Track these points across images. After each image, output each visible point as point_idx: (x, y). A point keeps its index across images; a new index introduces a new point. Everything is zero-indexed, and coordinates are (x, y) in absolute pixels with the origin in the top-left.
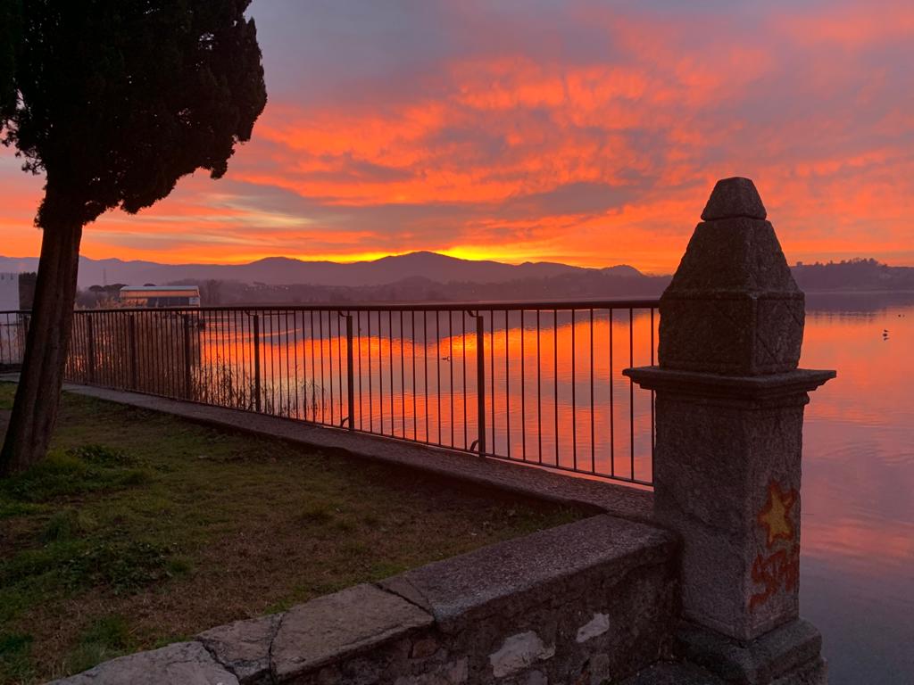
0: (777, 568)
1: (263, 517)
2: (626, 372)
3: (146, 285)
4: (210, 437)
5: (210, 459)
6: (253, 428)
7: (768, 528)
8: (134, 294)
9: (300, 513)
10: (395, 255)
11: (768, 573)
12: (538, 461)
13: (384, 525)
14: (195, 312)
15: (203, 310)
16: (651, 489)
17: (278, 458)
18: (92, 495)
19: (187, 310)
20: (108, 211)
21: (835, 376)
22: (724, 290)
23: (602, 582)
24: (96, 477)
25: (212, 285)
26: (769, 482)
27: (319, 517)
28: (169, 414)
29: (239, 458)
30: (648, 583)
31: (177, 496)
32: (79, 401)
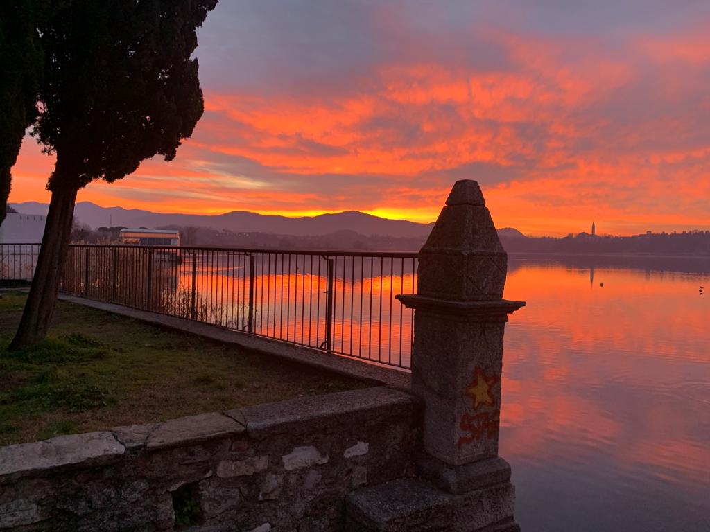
0: (481, 423)
1: (172, 379)
2: (397, 297)
3: (141, 228)
4: (156, 334)
5: (152, 347)
6: (185, 329)
7: (474, 397)
8: (130, 235)
9: (195, 378)
10: (331, 213)
11: (473, 425)
12: (358, 355)
13: (246, 387)
14: (175, 250)
15: (180, 248)
16: (410, 371)
17: (196, 348)
18: (70, 363)
19: (169, 248)
20: (94, 181)
21: (525, 306)
22: (450, 249)
23: (365, 422)
24: (74, 353)
25: (191, 231)
26: (476, 367)
27: (206, 380)
28: (133, 318)
29: (171, 347)
30: (398, 427)
31: (123, 365)
32: (75, 307)
